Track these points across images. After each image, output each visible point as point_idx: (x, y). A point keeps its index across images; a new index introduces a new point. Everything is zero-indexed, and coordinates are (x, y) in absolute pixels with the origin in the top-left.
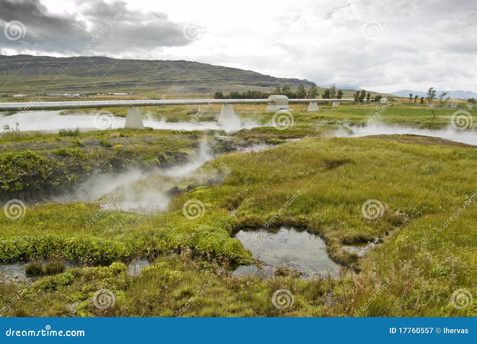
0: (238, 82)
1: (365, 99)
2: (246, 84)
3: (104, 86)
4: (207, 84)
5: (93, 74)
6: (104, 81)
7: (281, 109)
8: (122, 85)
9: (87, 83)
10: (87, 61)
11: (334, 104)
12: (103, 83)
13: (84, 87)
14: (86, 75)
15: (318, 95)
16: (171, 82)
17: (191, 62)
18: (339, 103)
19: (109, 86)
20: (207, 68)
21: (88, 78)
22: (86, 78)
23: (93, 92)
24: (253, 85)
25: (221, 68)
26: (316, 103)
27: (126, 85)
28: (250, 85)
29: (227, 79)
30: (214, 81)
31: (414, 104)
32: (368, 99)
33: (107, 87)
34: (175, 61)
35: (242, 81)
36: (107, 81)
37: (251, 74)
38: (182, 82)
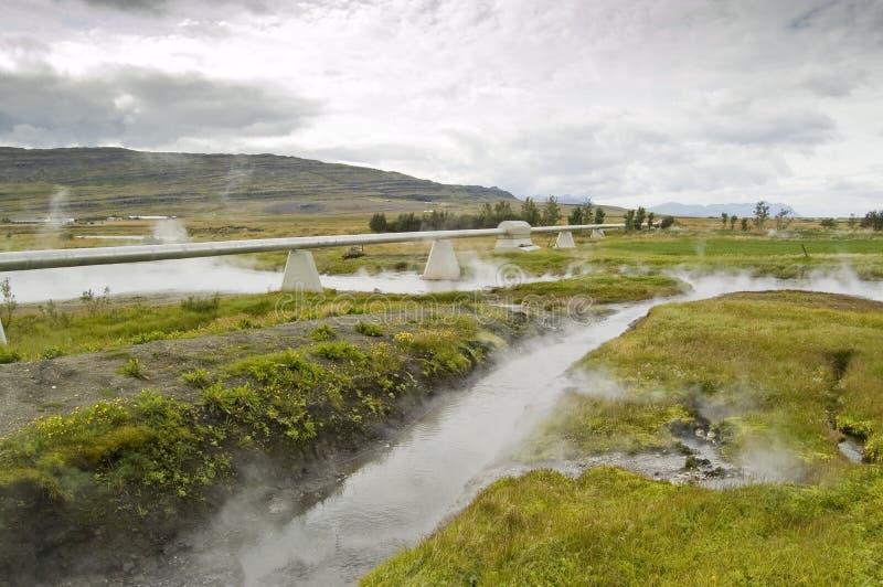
0: (374, 193)
1: (645, 224)
2: (388, 197)
3: (121, 203)
4: (317, 197)
5: (99, 181)
6: (121, 194)
7: (522, 246)
8: (155, 201)
9: (88, 198)
10: (87, 156)
11: (595, 235)
12: (119, 198)
13: (81, 206)
14: (85, 182)
15: (560, 218)
16: (248, 195)
17: (284, 157)
18: (601, 231)
19: (130, 202)
20: (315, 168)
21: (90, 188)
22: (84, 188)
23: (99, 214)
24: (402, 198)
25: (340, 167)
26: (570, 234)
27: (163, 200)
28: (397, 198)
29: (353, 188)
30: (328, 191)
31: (732, 231)
32: (650, 224)
33: (126, 205)
34: (253, 156)
35: (381, 191)
36: (126, 194)
37: (396, 178)
38: (269, 194)
